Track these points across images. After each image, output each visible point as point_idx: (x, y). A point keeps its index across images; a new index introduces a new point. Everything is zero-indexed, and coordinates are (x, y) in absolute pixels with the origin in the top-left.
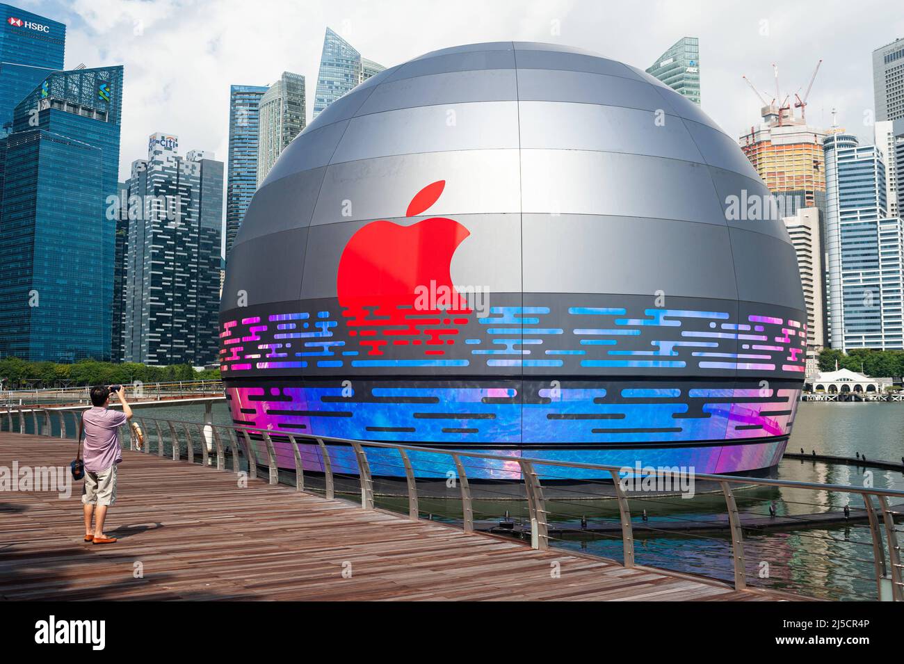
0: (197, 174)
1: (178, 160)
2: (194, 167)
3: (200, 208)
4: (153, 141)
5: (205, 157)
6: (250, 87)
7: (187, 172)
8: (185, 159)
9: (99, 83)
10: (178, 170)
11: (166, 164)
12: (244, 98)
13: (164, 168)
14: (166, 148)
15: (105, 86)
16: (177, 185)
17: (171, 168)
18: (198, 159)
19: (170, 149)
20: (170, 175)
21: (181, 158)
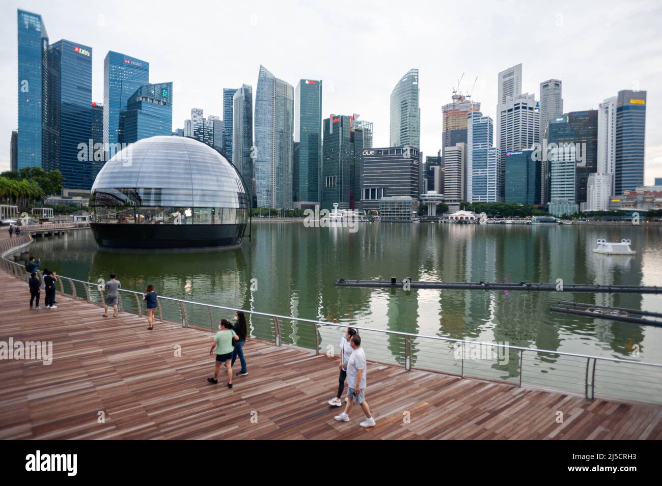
0: (212, 126)
1: (204, 119)
2: (210, 123)
3: (213, 140)
4: (193, 112)
5: (215, 119)
6: (232, 89)
7: (208, 125)
8: (207, 119)
9: (162, 89)
10: (204, 124)
11: (199, 122)
12: (229, 94)
13: (198, 123)
14: (198, 115)
15: (165, 90)
16: (204, 131)
17: (201, 123)
18: (212, 119)
19: (200, 115)
20: (200, 126)
21: (205, 119)
